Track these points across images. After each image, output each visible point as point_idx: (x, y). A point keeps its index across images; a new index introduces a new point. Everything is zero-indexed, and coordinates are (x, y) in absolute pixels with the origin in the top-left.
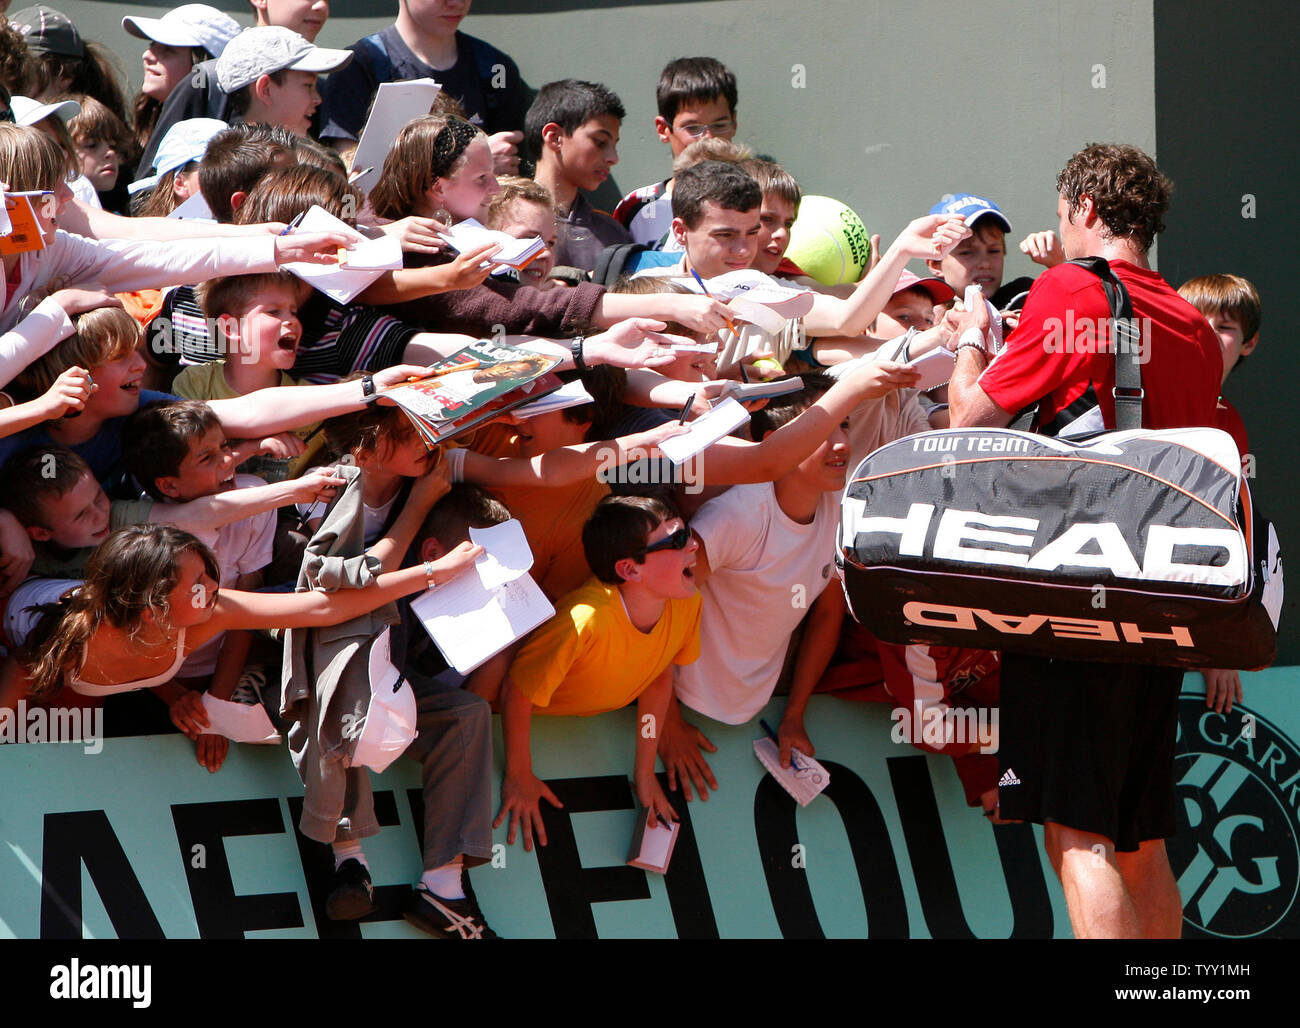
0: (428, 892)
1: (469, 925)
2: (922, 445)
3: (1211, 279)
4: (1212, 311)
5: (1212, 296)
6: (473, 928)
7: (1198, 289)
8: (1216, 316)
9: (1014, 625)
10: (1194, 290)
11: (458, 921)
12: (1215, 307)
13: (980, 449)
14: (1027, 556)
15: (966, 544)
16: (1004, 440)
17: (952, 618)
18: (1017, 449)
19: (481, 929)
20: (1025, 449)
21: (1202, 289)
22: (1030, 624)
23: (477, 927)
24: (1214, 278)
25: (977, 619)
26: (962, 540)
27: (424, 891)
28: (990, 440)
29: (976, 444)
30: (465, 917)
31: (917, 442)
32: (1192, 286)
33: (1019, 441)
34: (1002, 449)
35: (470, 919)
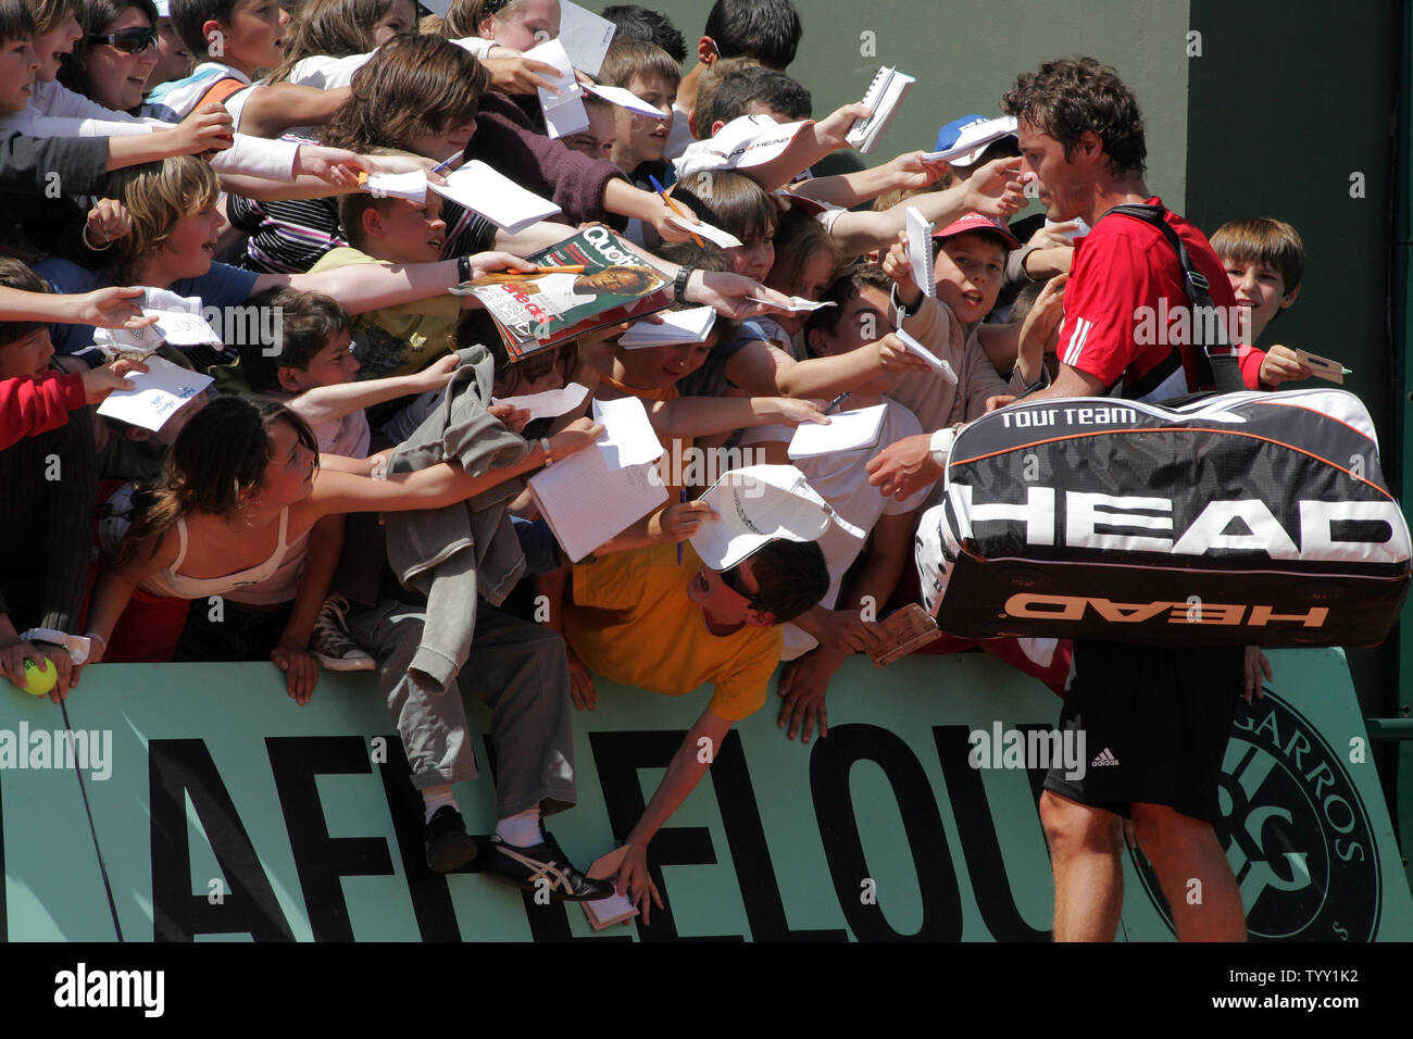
0: (503, 844)
1: (552, 870)
2: (1012, 419)
3: (1253, 222)
4: (1252, 258)
5: (1253, 242)
6: (557, 873)
7: (1238, 235)
8: (1256, 265)
9: (1126, 613)
10: (1233, 235)
11: (540, 868)
12: (1255, 254)
13: (1082, 421)
14: (1171, 541)
15: (1101, 529)
16: (1106, 410)
17: (1061, 608)
18: (1124, 420)
19: (567, 871)
20: (1133, 420)
21: (1243, 234)
22: (1144, 612)
23: (561, 869)
24: (1256, 222)
25: (1089, 608)
26: (1096, 525)
27: (497, 844)
28: (1090, 412)
29: (1075, 416)
30: (546, 863)
31: (1006, 417)
32: (1232, 230)
33: (1124, 411)
34: (1107, 421)
35: (552, 863)
